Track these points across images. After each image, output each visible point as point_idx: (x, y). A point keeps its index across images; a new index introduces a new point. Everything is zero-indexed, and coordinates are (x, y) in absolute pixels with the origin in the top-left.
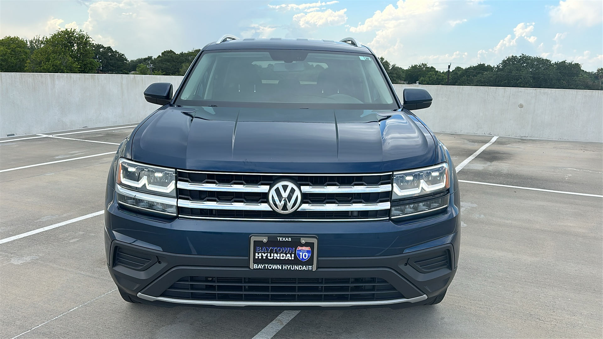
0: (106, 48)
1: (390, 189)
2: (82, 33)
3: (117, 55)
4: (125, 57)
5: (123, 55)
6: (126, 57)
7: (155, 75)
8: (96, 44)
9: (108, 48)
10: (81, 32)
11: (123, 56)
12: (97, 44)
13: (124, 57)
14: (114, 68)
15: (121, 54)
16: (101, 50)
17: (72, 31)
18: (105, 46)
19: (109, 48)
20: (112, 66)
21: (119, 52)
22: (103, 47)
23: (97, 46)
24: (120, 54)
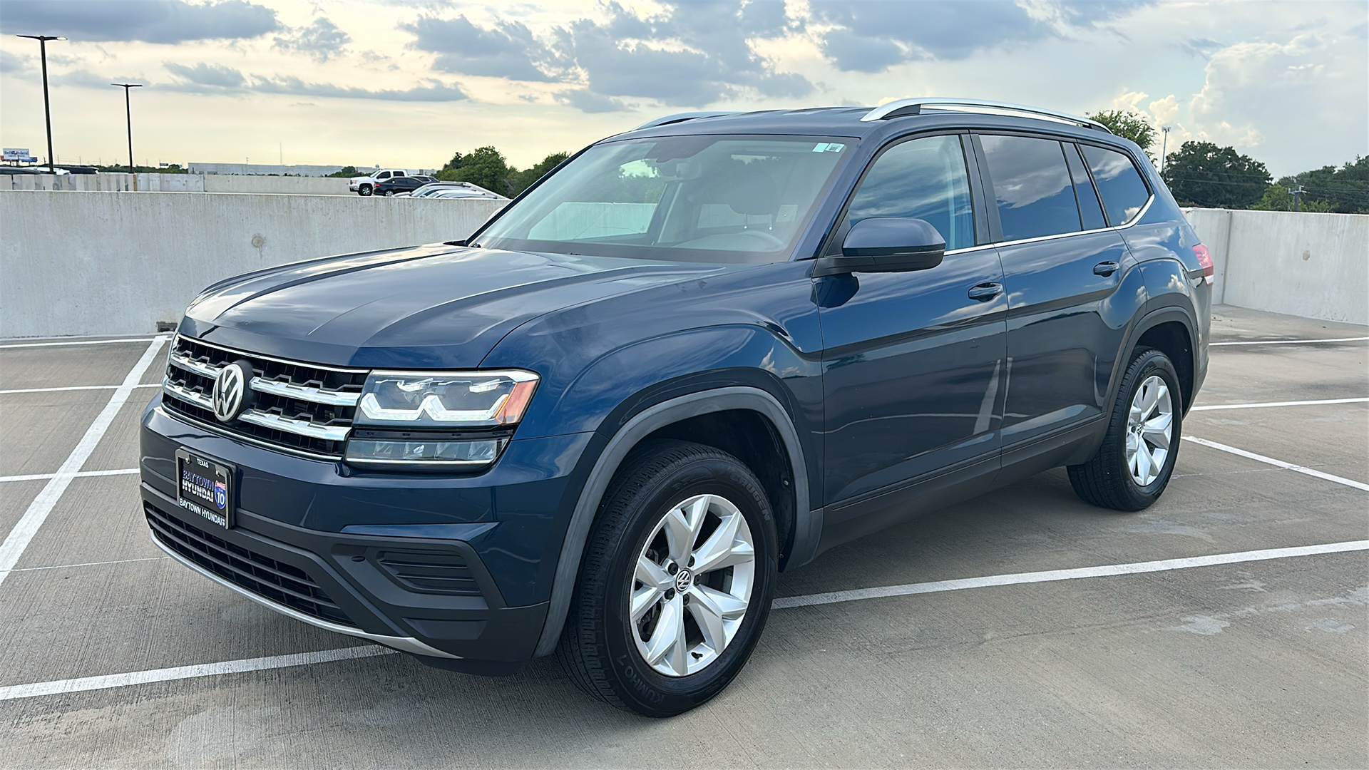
0: (1221, 150)
1: (353, 403)
2: (1133, 119)
3: (1247, 167)
4: (1266, 170)
5: (1260, 165)
6: (1268, 171)
7: (1312, 211)
8: (1199, 143)
9: (1227, 151)
10: (1132, 116)
11: (1260, 169)
12: (1202, 142)
13: (1264, 171)
14: (1235, 197)
15: (1256, 164)
16: (1210, 155)
17: (1114, 116)
18: (1219, 148)
19: (1230, 151)
20: (1230, 192)
21: (1251, 160)
22: (1214, 149)
23: (1201, 147)
24: (1254, 163)
